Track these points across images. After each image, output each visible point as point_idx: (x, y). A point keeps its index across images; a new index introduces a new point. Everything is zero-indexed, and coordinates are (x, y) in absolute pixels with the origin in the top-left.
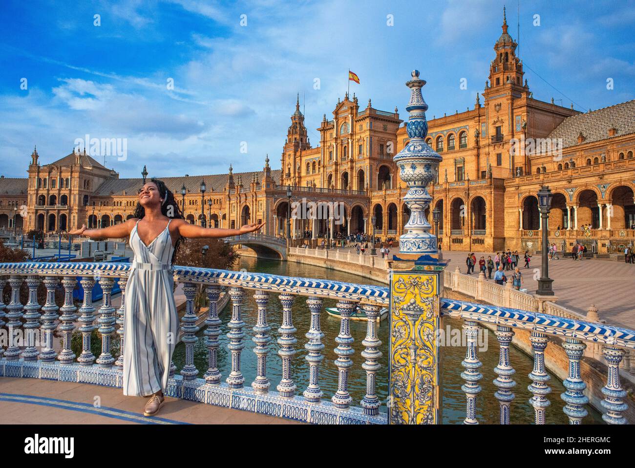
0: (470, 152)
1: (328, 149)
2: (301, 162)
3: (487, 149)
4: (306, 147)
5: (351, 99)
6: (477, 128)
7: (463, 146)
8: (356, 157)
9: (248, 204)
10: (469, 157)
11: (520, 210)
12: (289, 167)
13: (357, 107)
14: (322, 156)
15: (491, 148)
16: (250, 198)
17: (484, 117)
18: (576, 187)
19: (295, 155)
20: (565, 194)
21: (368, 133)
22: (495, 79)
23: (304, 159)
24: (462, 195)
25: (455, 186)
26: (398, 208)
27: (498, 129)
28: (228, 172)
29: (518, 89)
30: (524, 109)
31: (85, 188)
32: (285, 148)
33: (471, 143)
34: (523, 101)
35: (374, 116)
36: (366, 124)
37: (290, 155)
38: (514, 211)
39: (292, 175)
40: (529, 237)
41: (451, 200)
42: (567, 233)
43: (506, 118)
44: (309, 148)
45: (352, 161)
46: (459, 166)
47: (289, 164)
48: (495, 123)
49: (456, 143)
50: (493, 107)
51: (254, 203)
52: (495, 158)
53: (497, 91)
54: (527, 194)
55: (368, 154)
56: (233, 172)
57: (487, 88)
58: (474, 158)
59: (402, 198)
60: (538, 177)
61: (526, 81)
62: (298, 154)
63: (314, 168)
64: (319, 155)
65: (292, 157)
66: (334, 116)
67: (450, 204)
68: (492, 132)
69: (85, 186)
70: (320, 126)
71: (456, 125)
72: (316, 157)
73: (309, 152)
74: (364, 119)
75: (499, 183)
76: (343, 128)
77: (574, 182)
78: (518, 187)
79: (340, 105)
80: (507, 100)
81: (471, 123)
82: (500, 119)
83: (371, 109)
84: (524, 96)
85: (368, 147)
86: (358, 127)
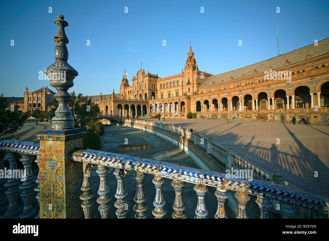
0: (180, 87)
1: (135, 86)
3: (185, 86)
4: (128, 86)
5: (142, 70)
6: (182, 80)
7: (178, 85)
8: (144, 89)
9: (107, 105)
10: (180, 89)
11: (195, 105)
12: (122, 92)
13: (144, 73)
15: (187, 86)
16: (108, 103)
17: (184, 76)
18: (212, 98)
19: (124, 88)
20: (208, 100)
21: (148, 81)
22: (188, 64)
23: (127, 90)
24: (177, 101)
25: (175, 98)
27: (189, 80)
28: (100, 95)
29: (194, 68)
30: (197, 74)
31: (47, 101)
32: (121, 86)
33: (180, 84)
34: (196, 71)
35: (150, 76)
36: (147, 78)
37: (122, 88)
39: (123, 95)
41: (174, 102)
43: (191, 77)
44: (129, 86)
45: (143, 90)
46: (177, 92)
48: (188, 78)
49: (176, 85)
50: (187, 73)
51: (109, 105)
52: (188, 89)
53: (188, 68)
54: (197, 100)
55: (148, 88)
56: (102, 94)
57: (185, 67)
58: (181, 89)
60: (201, 95)
61: (197, 65)
62: (125, 88)
63: (131, 93)
64: (132, 89)
65: (123, 89)
66: (137, 76)
68: (187, 81)
70: (132, 79)
71: (176, 79)
72: (131, 89)
73: (129, 87)
74: (146, 76)
75: (189, 97)
76: (140, 79)
77: (211, 96)
78: (194, 98)
79: (139, 72)
80: (192, 71)
81: (180, 78)
82: (189, 77)
83: (149, 73)
84: (196, 70)
85: (148, 86)
86: (145, 79)
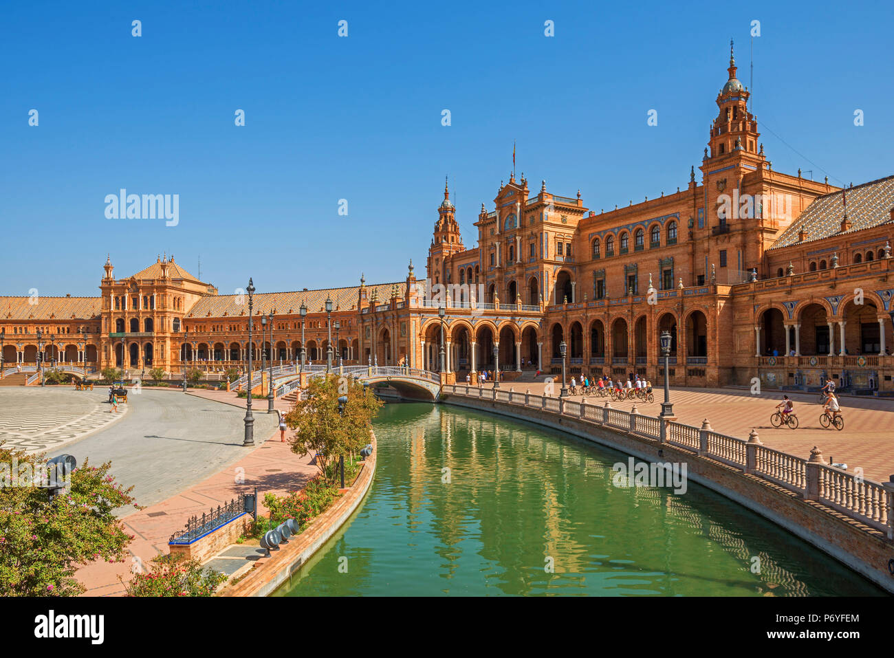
0: (681, 250)
1: (489, 250)
2: (452, 269)
3: (706, 245)
6: (692, 214)
7: (671, 242)
8: (526, 260)
9: (387, 327)
10: (681, 256)
11: (757, 328)
12: (437, 275)
14: (481, 260)
15: (712, 243)
16: (389, 319)
17: (701, 200)
18: (843, 294)
19: (445, 259)
20: (825, 305)
21: (542, 227)
22: (717, 145)
23: (456, 264)
24: (672, 309)
25: (663, 296)
26: (584, 329)
29: (751, 158)
30: (760, 185)
31: (174, 309)
32: (431, 251)
33: (683, 237)
34: (758, 174)
36: (539, 215)
37: (437, 260)
38: (748, 329)
40: (769, 366)
41: (658, 317)
42: (829, 361)
45: (521, 266)
46: (666, 269)
47: (437, 272)
49: (662, 238)
50: (715, 185)
51: (396, 326)
52: (717, 256)
53: (721, 162)
54: (767, 306)
57: (706, 159)
58: (687, 257)
59: (589, 315)
60: (783, 282)
62: (449, 258)
63: (469, 277)
64: (475, 260)
65: (441, 263)
66: (495, 206)
67: (656, 323)
68: (714, 220)
69: (174, 306)
70: (477, 220)
71: (663, 213)
72: (472, 262)
73: (462, 255)
74: (536, 208)
75: (726, 291)
76: (508, 221)
77: (838, 287)
78: (753, 296)
80: (736, 174)
81: (683, 209)
86: (528, 220)
